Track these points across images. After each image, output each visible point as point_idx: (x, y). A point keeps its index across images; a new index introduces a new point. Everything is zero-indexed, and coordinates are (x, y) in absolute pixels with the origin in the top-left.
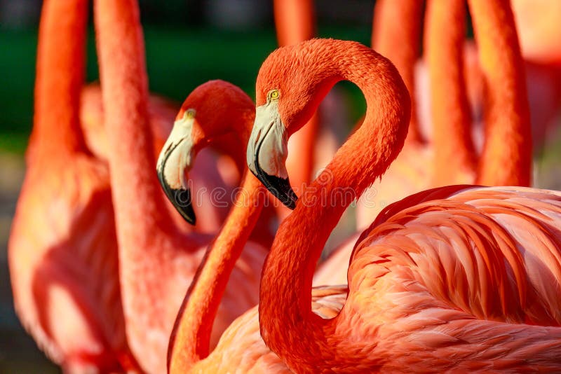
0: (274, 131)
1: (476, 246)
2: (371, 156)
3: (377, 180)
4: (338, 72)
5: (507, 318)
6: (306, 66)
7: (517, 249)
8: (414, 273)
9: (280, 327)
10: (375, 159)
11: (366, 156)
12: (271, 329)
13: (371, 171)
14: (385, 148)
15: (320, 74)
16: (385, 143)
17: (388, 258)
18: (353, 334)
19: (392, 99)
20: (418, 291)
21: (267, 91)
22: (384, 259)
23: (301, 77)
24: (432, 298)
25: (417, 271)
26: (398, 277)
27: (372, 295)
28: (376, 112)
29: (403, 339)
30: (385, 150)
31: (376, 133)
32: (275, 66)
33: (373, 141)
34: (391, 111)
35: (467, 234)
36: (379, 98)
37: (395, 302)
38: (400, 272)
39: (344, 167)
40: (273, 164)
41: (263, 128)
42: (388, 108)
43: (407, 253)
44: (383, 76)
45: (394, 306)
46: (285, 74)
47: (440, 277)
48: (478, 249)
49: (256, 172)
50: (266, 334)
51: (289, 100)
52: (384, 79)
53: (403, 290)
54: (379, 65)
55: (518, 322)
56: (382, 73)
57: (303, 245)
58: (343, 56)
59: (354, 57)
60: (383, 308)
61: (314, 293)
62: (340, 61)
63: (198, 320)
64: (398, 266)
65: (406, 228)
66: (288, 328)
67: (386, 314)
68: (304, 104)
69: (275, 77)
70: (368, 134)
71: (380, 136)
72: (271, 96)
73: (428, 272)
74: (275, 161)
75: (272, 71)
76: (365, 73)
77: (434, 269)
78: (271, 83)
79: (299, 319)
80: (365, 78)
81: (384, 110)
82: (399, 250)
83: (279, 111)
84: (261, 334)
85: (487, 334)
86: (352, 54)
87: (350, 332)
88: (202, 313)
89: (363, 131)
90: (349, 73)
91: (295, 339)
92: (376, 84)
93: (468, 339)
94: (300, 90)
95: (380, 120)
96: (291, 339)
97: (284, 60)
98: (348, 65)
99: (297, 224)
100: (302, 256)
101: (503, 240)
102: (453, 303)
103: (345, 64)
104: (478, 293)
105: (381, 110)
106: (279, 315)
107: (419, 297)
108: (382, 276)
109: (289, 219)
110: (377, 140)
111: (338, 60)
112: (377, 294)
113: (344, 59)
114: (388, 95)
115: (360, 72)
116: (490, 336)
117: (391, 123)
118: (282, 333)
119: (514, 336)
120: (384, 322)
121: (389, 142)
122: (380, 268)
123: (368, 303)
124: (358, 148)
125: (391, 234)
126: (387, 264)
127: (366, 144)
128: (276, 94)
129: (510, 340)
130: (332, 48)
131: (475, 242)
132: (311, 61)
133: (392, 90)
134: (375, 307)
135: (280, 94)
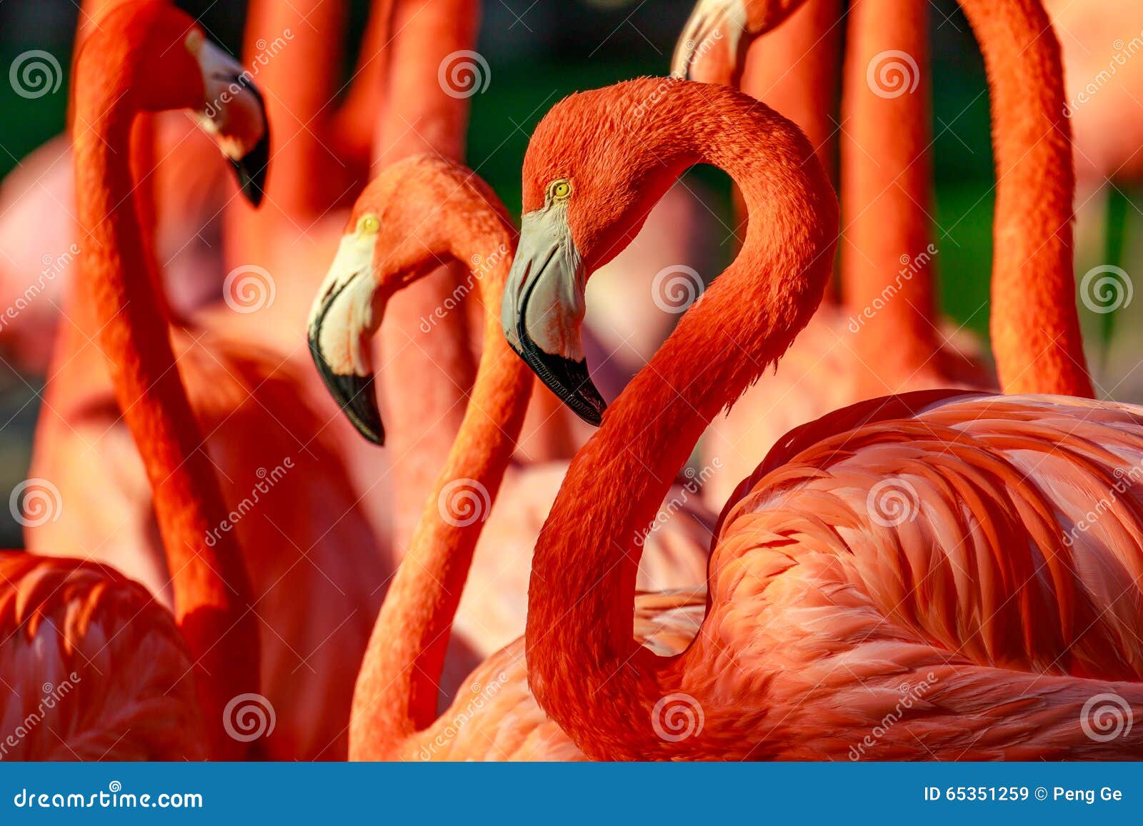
0: (557, 264)
1: (973, 516)
2: (756, 319)
3: (769, 369)
4: (691, 146)
5: (1035, 663)
6: (626, 132)
7: (1056, 523)
8: (846, 568)
9: (570, 669)
10: (764, 325)
11: (745, 320)
12: (552, 673)
13: (757, 352)
14: (786, 304)
15: (654, 150)
16: (785, 292)
17: (793, 536)
18: (719, 688)
19: (801, 206)
20: (853, 604)
21: (546, 182)
22: (786, 538)
23: (615, 155)
24: (883, 620)
25: (851, 564)
26: (813, 576)
27: (759, 611)
28: (768, 230)
29: (821, 702)
30: (786, 309)
31: (767, 274)
32: (562, 131)
33: (759, 290)
34: (798, 229)
35: (955, 491)
36: (774, 202)
37: (805, 626)
38: (817, 566)
39: (701, 343)
40: (556, 331)
41: (535, 257)
42: (791, 222)
43: (832, 528)
44: (782, 157)
45: (804, 635)
46: (583, 148)
47: (899, 577)
48: (978, 522)
49: (519, 348)
50: (540, 682)
51: (590, 202)
52: (784, 163)
53: (822, 601)
54: (775, 134)
55: (1057, 672)
56: (780, 150)
57: (618, 502)
58: (701, 115)
59: (724, 118)
60: (782, 640)
61: (640, 603)
62: (697, 125)
63: (413, 647)
64: (813, 554)
65: (830, 476)
66: (586, 673)
67: (786, 652)
68: (620, 209)
69: (563, 154)
70: (751, 275)
71: (775, 280)
72: (555, 193)
73: (874, 568)
74: (560, 325)
75: (556, 142)
76: (747, 151)
77: (887, 561)
78: (555, 165)
79: (608, 654)
80: (746, 160)
81: (783, 229)
82: (816, 521)
83: (570, 223)
84: (530, 683)
85: (993, 694)
86: (722, 110)
87: (712, 685)
88: (420, 630)
89: (740, 270)
90: (714, 148)
91: (599, 697)
92: (768, 174)
93: (954, 704)
94: (613, 181)
95: (775, 247)
96: (591, 695)
97: (581, 120)
98: (713, 133)
99: (607, 461)
100: (618, 525)
101: (1027, 503)
102: (923, 630)
103: (706, 130)
104: (976, 611)
105: (778, 227)
106: (567, 646)
107: (854, 616)
108: (781, 572)
109: (590, 449)
110: (769, 287)
111: (693, 123)
112: (768, 610)
113: (705, 121)
114: (792, 196)
115: (736, 148)
116: (998, 699)
117: (798, 253)
118: (572, 682)
119: (1046, 700)
120: (783, 667)
121: (793, 292)
122: (775, 556)
123: (751, 628)
124: (730, 304)
125: (799, 487)
126: (789, 549)
127: (746, 296)
128: (564, 187)
129: (1039, 706)
130: (680, 98)
131: (971, 506)
132: (638, 123)
133: (801, 187)
134: (765, 635)
135: (572, 188)
